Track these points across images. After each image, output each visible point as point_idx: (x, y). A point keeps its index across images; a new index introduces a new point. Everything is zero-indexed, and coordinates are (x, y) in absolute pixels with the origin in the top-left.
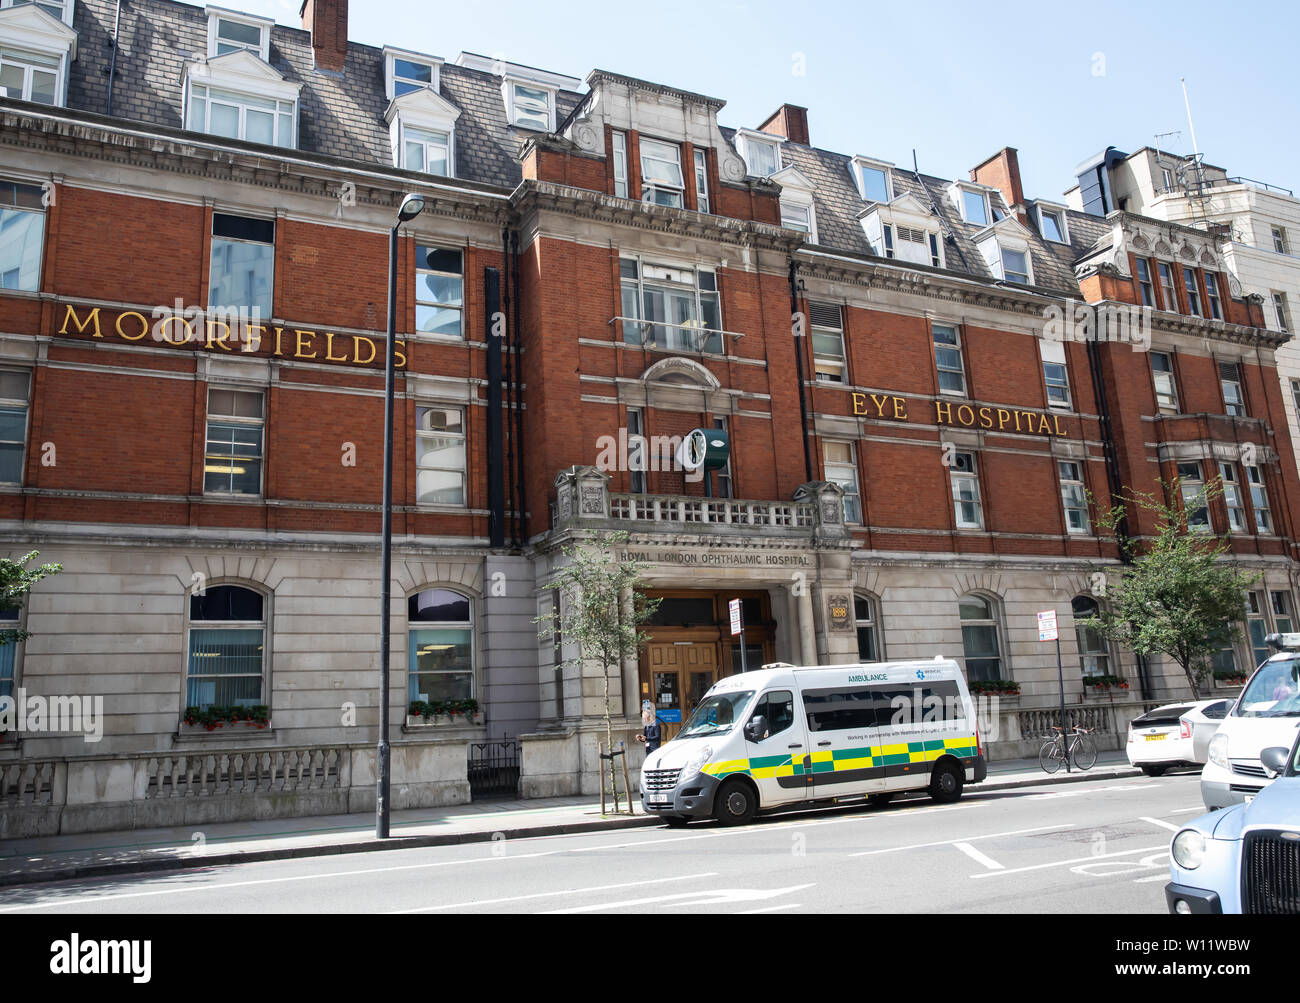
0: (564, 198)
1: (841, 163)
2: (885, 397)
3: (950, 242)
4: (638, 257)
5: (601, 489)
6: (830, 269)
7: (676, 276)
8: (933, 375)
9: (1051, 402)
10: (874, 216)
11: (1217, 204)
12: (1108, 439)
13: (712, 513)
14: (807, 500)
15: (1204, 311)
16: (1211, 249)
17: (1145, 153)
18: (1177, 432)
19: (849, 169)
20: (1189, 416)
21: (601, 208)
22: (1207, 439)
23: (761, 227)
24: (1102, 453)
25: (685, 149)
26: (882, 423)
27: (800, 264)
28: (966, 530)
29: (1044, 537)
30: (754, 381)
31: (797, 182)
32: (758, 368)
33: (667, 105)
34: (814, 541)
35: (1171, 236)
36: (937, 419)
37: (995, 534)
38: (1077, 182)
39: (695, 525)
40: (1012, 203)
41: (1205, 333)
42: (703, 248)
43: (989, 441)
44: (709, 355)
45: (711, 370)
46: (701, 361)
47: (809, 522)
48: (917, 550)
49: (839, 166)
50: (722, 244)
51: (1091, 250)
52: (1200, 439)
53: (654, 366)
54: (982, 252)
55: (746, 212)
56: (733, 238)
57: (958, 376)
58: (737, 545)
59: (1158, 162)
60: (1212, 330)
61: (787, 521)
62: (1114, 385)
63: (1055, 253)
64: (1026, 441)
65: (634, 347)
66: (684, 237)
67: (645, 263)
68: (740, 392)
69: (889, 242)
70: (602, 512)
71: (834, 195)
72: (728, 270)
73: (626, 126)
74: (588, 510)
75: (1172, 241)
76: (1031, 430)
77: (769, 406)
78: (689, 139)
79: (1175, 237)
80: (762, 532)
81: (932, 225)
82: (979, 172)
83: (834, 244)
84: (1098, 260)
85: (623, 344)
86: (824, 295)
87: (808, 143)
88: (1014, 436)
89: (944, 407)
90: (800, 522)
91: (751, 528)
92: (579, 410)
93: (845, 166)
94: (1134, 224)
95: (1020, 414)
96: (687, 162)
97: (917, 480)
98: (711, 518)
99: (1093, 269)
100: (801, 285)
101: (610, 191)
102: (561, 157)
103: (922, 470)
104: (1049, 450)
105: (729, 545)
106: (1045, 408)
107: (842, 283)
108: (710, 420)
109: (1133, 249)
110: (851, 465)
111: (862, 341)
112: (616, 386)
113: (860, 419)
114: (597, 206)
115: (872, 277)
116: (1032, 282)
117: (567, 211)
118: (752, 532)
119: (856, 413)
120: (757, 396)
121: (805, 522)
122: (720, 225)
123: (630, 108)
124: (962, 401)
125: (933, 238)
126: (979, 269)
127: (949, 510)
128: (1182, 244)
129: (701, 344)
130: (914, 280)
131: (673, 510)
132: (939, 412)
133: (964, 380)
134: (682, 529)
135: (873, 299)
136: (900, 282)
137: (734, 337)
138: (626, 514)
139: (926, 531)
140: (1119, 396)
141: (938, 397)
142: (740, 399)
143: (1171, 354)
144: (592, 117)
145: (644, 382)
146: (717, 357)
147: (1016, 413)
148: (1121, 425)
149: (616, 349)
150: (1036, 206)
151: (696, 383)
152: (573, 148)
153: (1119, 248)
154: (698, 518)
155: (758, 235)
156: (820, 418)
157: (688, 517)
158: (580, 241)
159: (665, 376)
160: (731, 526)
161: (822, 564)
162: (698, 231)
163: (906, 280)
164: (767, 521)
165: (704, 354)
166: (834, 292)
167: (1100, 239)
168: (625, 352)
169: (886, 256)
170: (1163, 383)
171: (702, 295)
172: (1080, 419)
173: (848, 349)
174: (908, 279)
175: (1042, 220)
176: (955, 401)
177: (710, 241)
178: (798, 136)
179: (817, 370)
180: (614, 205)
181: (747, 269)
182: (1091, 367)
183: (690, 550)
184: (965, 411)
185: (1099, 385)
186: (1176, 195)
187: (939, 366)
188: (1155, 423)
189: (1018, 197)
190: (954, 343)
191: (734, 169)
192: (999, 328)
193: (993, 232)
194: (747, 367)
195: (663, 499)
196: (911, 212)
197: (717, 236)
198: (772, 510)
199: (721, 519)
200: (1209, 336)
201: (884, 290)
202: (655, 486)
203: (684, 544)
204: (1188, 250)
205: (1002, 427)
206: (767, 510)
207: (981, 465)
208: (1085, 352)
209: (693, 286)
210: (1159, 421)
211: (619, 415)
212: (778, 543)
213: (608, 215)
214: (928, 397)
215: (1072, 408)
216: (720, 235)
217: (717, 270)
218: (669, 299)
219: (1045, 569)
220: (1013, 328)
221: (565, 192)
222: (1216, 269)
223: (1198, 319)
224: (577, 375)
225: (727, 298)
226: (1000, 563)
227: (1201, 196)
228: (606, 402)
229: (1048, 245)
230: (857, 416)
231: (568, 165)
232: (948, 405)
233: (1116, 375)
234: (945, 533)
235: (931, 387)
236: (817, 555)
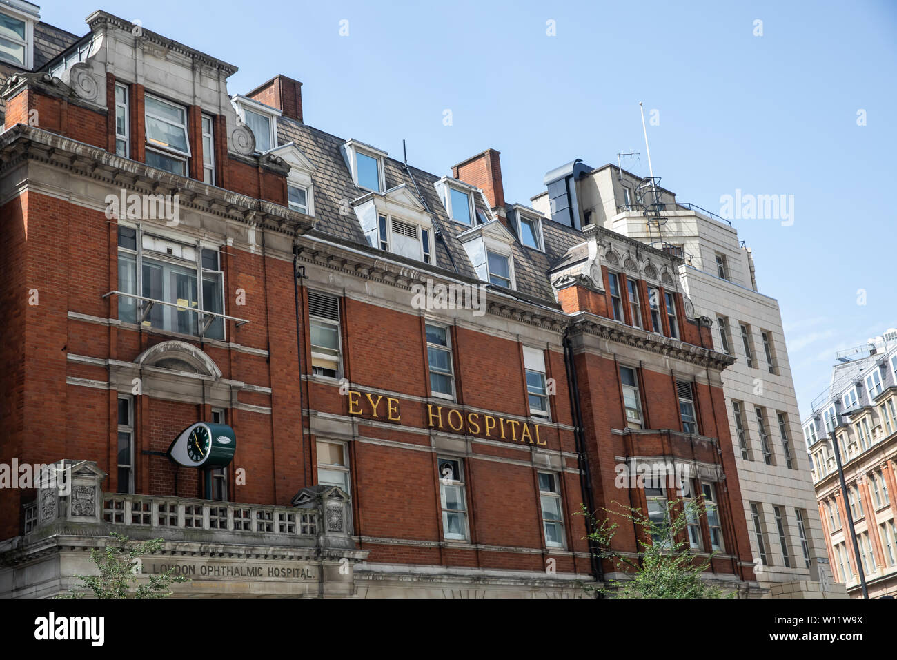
0: (61, 150)
1: (335, 146)
2: (380, 397)
3: (439, 239)
4: (138, 225)
5: (94, 487)
6: (331, 257)
7: (177, 251)
8: (425, 376)
9: (532, 411)
10: (370, 205)
11: (671, 226)
12: (582, 452)
13: (214, 518)
14: (311, 505)
15: (664, 329)
16: (669, 270)
17: (608, 169)
18: (644, 447)
19: (342, 153)
20: (652, 432)
21: (102, 167)
22: (669, 455)
23: (270, 207)
24: (577, 466)
25: (191, 112)
26: (376, 424)
27: (302, 249)
28: (453, 542)
29: (525, 550)
30: (255, 372)
31: (298, 162)
32: (259, 357)
33: (176, 63)
34: (318, 552)
35: (637, 255)
36: (429, 423)
37: (480, 547)
38: (546, 189)
39: (196, 531)
40: (494, 205)
41: (665, 351)
42: (208, 222)
43: (476, 448)
44: (210, 340)
45: (212, 357)
46: (202, 346)
47: (312, 530)
48: (407, 563)
49: (332, 148)
50: (229, 221)
51: (563, 260)
52: (664, 455)
53: (152, 349)
54: (468, 253)
55: (254, 189)
56: (239, 215)
57: (448, 378)
58: (239, 556)
59: (620, 180)
60: (671, 349)
61: (290, 529)
62: (589, 397)
63: (531, 259)
64: (509, 450)
65: (130, 326)
66: (188, 209)
67: (146, 234)
68: (241, 384)
69: (383, 235)
70: (93, 516)
71: (328, 178)
72: (233, 250)
73: (130, 78)
74: (77, 513)
75: (638, 259)
76: (514, 438)
77: (270, 400)
78: (198, 103)
79: (641, 256)
80: (265, 540)
81: (425, 221)
82: (461, 170)
83: (329, 230)
84: (575, 271)
85: (119, 322)
86: (323, 284)
87: (301, 120)
88: (500, 444)
89: (435, 411)
90: (304, 530)
91: (254, 536)
92: (64, 395)
93: (338, 149)
94: (607, 239)
95: (505, 421)
96: (195, 127)
97: (408, 486)
98: (213, 524)
99: (572, 280)
100: (301, 271)
101: (111, 148)
102: (56, 102)
103: (413, 476)
104: (530, 459)
105: (231, 555)
106: (527, 416)
107: (342, 274)
108: (208, 413)
109: (605, 264)
110: (342, 468)
111: (359, 336)
112: (107, 369)
113: (355, 419)
114: (96, 164)
115: (371, 270)
116: (514, 287)
117: (62, 165)
118: (254, 540)
119: (351, 412)
120: (258, 389)
121: (308, 530)
122: (229, 200)
123: (136, 60)
124: (452, 405)
125: (425, 233)
126: (465, 270)
127: (438, 520)
128: (647, 263)
129: (202, 328)
130: (412, 277)
131: (172, 514)
132: (431, 415)
133: (453, 383)
134: (181, 536)
135: (370, 293)
136: (397, 277)
137: (236, 323)
138: (120, 518)
139: (415, 542)
140: (594, 408)
141: (430, 400)
142: (241, 391)
143: (637, 369)
144: (94, 63)
145: (139, 366)
146: (218, 343)
147: (502, 420)
148: (594, 438)
149: (110, 327)
150: (515, 211)
151: (195, 371)
152: (72, 96)
153: (594, 261)
154: (198, 523)
155: (267, 216)
156: (316, 416)
157: (188, 522)
158: (75, 201)
159: (162, 360)
160: (233, 533)
161: (326, 577)
162: (205, 205)
163: (403, 276)
164: (269, 528)
165: (205, 339)
166: (334, 281)
167: (571, 250)
168: (120, 330)
169: (380, 248)
170: (630, 396)
171: (204, 274)
172: (558, 429)
173: (344, 343)
174: (406, 275)
175: (520, 224)
176: (446, 404)
177: (215, 217)
178: (292, 111)
179: (314, 363)
180: (116, 165)
181: (252, 250)
182: (568, 377)
183: (188, 561)
184: (454, 415)
185: (575, 397)
186: (635, 213)
187: (433, 368)
188: (624, 437)
189: (499, 202)
190: (444, 343)
191: (243, 141)
192: (487, 332)
193: (480, 233)
194: (248, 356)
195: (162, 501)
196: (405, 205)
197: (224, 212)
198: (276, 516)
199: (223, 525)
200: (669, 355)
201: (381, 284)
202: (146, 485)
203: (183, 553)
204: (651, 269)
205: (488, 434)
206: (270, 516)
207: (468, 473)
208: (562, 361)
209: (195, 263)
210: (627, 435)
211: (109, 403)
212: (282, 553)
213: (109, 175)
214: (420, 399)
215: (550, 416)
216: (227, 211)
217: (221, 248)
218: (169, 275)
219: (526, 585)
220: (499, 333)
221: (63, 144)
222: (674, 289)
223: (657, 336)
224: (63, 354)
225: (231, 279)
226: (485, 578)
227: (658, 217)
228: (95, 386)
229: (525, 250)
230: (352, 415)
231: (65, 113)
232: (440, 408)
233: (591, 387)
234: (433, 544)
235: (424, 388)
236: (320, 567)
